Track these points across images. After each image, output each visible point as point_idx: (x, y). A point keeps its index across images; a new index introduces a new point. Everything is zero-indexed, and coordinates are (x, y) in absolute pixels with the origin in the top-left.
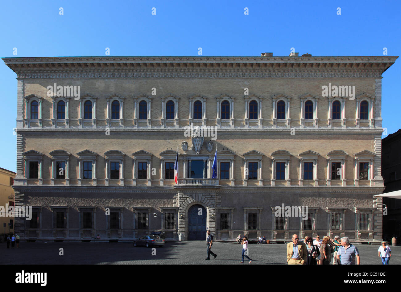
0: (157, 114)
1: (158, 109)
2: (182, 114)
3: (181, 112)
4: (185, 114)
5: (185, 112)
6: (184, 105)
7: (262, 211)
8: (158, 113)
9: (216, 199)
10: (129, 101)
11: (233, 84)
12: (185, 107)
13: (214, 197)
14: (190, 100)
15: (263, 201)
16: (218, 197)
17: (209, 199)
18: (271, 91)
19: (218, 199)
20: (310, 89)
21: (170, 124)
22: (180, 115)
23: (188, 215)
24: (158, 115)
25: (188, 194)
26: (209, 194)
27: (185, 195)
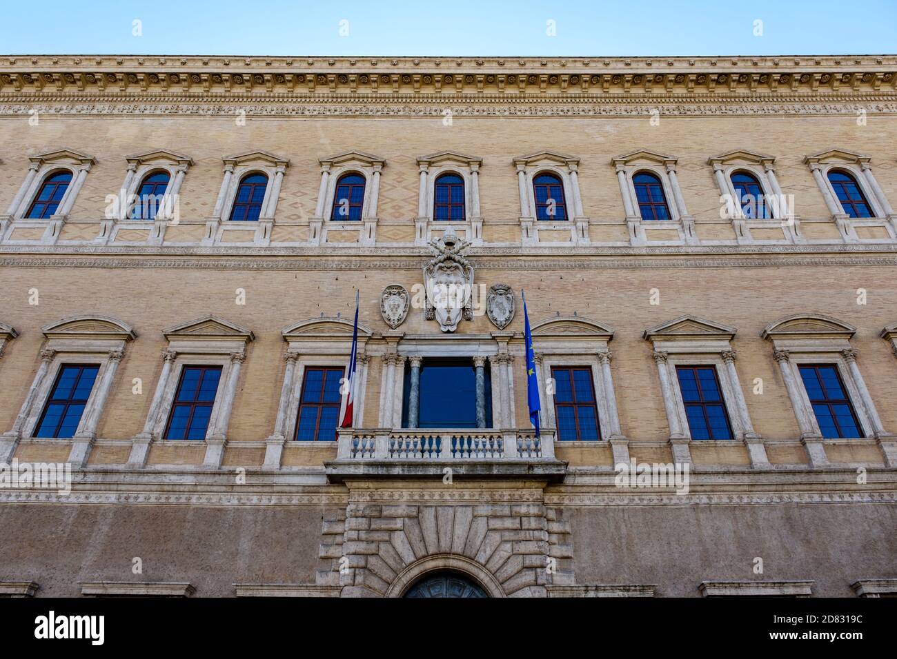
5: (404, 200)
6: (400, 182)
12: (405, 188)
14: (422, 169)
25: (400, 511)
26: (506, 511)
27: (385, 513)
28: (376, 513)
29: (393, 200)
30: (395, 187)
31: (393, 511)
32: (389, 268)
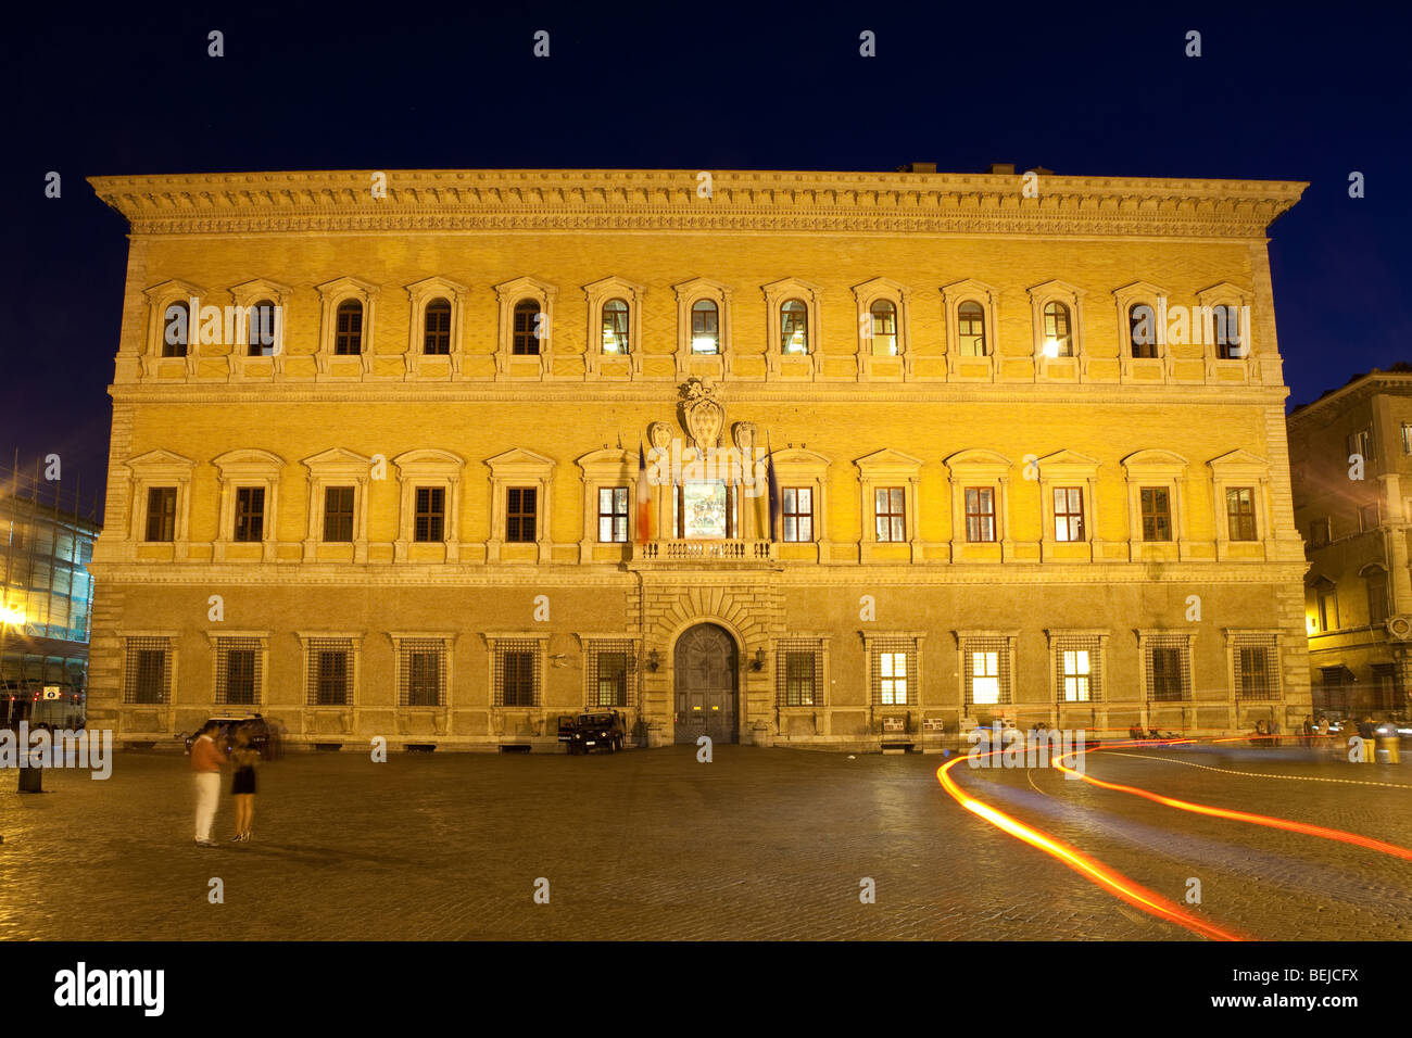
0: (570, 339)
1: (576, 324)
2: (655, 339)
3: (651, 331)
4: (663, 339)
5: (664, 331)
6: (660, 310)
7: (924, 645)
8: (576, 336)
9: (769, 605)
10: (483, 298)
11: (815, 250)
12: (665, 316)
13: (761, 598)
15: (928, 612)
16: (777, 599)
17: (745, 605)
18: (935, 271)
19: (775, 606)
20: (1056, 267)
21: (615, 367)
22: (647, 342)
23: (675, 660)
24: (573, 340)
25: (677, 591)
26: (745, 590)
27: (667, 592)
28: (662, 592)
29: (655, 331)
30: (656, 316)
31: (672, 591)
32: (656, 400)
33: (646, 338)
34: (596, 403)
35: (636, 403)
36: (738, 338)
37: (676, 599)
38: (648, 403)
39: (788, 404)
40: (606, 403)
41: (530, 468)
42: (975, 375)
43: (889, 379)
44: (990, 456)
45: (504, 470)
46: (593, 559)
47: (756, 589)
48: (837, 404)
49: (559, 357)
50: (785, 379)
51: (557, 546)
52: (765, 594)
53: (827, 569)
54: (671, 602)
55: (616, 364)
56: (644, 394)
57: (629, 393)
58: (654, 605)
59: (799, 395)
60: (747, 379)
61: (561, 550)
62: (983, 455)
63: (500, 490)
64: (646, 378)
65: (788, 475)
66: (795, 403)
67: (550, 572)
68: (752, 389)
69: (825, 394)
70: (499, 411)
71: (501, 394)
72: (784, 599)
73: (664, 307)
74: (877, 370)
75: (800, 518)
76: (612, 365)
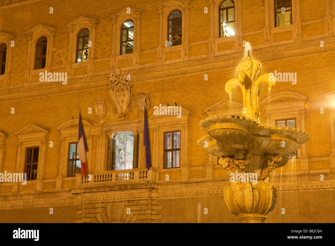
0: (60, 57)
1: (63, 47)
2: (101, 50)
3: (99, 45)
4: (105, 49)
5: (106, 44)
6: (104, 31)
12: (106, 35)
13: (144, 208)
16: (155, 207)
21: (81, 69)
22: (97, 52)
24: (62, 58)
25: (100, 205)
26: (135, 203)
27: (95, 206)
28: (91, 207)
29: (101, 44)
30: (102, 35)
31: (97, 205)
32: (100, 86)
33: (96, 50)
34: (71, 92)
35: (90, 89)
36: (144, 41)
37: (98, 210)
38: (95, 89)
39: (169, 78)
40: (75, 92)
41: (36, 135)
42: (283, 39)
43: (227, 52)
44: (291, 96)
45: (23, 138)
46: (62, 188)
47: (141, 202)
48: (196, 74)
49: (53, 68)
50: (167, 62)
51: (46, 181)
52: (147, 204)
53: (184, 185)
54: (96, 213)
55: (81, 68)
56: (93, 84)
57: (86, 84)
58: (87, 215)
59: (174, 71)
60: (147, 65)
61: (48, 183)
62: (286, 96)
63: (21, 150)
64: (95, 74)
65: (167, 124)
66: (173, 77)
67: (39, 198)
68: (148, 72)
69: (189, 69)
70: (25, 104)
71: (26, 94)
72: (160, 208)
73: (106, 29)
74: (221, 47)
75: (174, 152)
76: (79, 69)
